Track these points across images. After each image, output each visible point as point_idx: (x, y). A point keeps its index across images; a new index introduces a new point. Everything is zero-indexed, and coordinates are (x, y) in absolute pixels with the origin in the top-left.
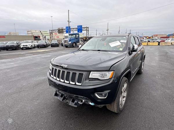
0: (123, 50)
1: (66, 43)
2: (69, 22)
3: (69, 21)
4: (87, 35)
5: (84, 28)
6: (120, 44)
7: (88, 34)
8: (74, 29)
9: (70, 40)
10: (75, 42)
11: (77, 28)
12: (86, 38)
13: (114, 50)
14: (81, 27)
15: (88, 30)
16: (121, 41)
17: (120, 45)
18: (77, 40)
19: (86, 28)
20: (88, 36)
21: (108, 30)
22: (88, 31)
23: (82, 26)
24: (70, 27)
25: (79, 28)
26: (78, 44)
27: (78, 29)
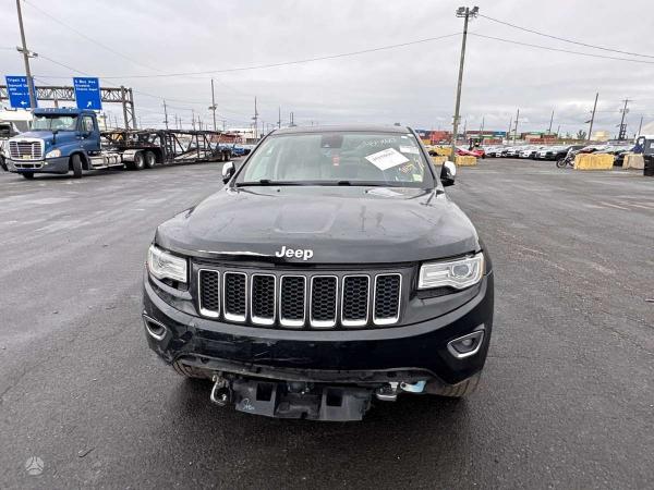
1: (26, 158)
2: (26, 57)
3: (24, 51)
4: (127, 123)
5: (109, 90)
7: (129, 117)
8: (53, 89)
9: (52, 144)
10: (80, 154)
11: (71, 89)
12: (124, 134)
14: (96, 86)
15: (131, 103)
18: (88, 142)
19: (118, 90)
20: (131, 125)
21: (214, 108)
22: (128, 105)
23: (96, 80)
24: (32, 79)
25: (84, 88)
26: (94, 162)
27: (78, 93)
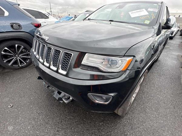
0: (149, 23)
6: (147, 13)
13: (136, 22)
16: (149, 10)
17: (146, 15)
